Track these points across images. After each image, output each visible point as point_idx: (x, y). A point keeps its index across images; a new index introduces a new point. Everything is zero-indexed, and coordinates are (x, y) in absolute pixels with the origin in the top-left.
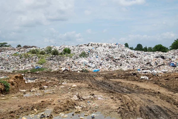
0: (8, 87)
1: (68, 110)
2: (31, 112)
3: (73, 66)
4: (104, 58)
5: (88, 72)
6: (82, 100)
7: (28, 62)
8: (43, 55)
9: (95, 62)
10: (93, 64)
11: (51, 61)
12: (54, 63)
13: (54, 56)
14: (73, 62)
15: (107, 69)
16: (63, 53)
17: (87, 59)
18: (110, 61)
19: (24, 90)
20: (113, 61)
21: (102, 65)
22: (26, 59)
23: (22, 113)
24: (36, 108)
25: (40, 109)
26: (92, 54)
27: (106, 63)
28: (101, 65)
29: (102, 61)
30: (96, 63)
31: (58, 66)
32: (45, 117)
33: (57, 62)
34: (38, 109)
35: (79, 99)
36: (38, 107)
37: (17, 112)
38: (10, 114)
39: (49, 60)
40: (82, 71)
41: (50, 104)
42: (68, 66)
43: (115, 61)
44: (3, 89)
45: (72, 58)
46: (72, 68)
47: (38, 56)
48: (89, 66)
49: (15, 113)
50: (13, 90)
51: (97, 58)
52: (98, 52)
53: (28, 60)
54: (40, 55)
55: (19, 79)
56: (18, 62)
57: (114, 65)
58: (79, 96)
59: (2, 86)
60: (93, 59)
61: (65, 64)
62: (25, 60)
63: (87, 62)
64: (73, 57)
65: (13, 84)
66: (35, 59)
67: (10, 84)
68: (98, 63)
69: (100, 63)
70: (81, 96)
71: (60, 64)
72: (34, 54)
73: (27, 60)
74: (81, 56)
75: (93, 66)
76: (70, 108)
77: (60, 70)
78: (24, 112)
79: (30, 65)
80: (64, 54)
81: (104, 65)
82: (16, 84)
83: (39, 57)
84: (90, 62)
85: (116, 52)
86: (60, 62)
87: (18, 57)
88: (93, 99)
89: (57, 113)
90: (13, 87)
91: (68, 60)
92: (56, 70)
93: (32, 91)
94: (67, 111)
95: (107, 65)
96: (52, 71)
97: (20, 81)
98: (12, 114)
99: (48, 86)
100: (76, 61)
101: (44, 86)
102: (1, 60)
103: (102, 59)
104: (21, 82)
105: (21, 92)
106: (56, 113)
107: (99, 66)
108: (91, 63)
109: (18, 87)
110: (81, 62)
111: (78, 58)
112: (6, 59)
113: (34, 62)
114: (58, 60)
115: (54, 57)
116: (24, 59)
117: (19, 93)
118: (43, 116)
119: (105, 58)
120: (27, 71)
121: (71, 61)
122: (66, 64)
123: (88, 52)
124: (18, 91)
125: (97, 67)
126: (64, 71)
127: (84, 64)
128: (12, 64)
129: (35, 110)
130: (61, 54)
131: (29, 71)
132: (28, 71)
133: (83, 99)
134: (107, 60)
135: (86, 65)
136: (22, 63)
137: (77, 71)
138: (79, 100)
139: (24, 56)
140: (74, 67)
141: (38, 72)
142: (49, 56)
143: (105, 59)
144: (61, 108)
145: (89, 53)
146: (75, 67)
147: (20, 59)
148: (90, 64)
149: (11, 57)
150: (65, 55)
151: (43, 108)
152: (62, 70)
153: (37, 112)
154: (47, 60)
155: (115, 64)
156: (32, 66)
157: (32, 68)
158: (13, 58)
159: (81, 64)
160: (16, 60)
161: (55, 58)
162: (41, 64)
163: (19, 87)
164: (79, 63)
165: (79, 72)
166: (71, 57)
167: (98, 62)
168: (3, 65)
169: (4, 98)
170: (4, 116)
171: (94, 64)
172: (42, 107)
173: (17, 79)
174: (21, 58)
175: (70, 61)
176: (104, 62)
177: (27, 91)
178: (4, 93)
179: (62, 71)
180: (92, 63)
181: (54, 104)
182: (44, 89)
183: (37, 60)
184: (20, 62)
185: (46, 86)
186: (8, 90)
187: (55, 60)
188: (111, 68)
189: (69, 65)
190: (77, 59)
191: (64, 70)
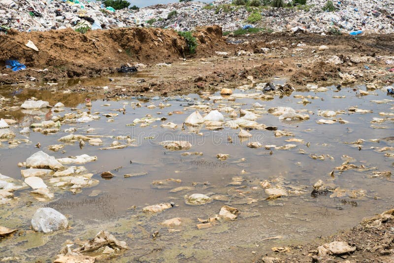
0: (194, 45)
1: (324, 79)
2: (241, 81)
3: (312, 24)
4: (369, 12)
5: (342, 34)
6: (350, 64)
7: (230, 20)
8: (257, 8)
9: (353, 18)
10: (349, 23)
11: (271, 17)
12: (276, 21)
13: (276, 8)
14: (311, 18)
15: (376, 31)
16: (292, 4)
17: (338, 14)
18: (381, 18)
19: (225, 53)
20: (388, 17)
21: (366, 25)
22: (226, 15)
23: (221, 81)
24: (253, 74)
25: (261, 76)
26: (344, 7)
27: (373, 20)
28: (364, 24)
29: (366, 17)
30: (354, 22)
31: (284, 25)
32: (273, 90)
33: (282, 19)
34: (256, 78)
35: (344, 62)
36: (256, 72)
37: (211, 79)
38: (196, 83)
39: (267, 16)
40: (330, 33)
41: (282, 70)
42: (303, 25)
43: (391, 18)
44: (183, 48)
45: (310, 12)
46: (311, 29)
47: (248, 8)
48: (341, 27)
49: (206, 81)
50: (204, 51)
51: (356, 11)
52: (357, 4)
53: (230, 16)
54: (251, 7)
55: (214, 34)
56: (213, 20)
57: (390, 25)
58: (342, 56)
59: (182, 41)
60: (349, 14)
61: (296, 22)
62: (224, 17)
63: (338, 18)
64: (311, 10)
65: (202, 41)
66: (241, 15)
67: (197, 39)
68: (359, 21)
69: (361, 21)
70: (349, 57)
71: (287, 23)
72: (240, 6)
73: (228, 15)
74: (324, 9)
75: (349, 25)
76: (328, 75)
77: (288, 32)
78: (227, 80)
79: (233, 25)
80: (295, 5)
81: (369, 25)
82: (209, 42)
83: (250, 11)
84: (343, 19)
85: (391, 4)
86: (287, 19)
87: (213, 12)
88: (376, 62)
89: (300, 83)
90: (203, 45)
91: (301, 16)
92: (280, 30)
93: (240, 53)
94: (322, 82)
95: (375, 25)
96: (274, 33)
97: (217, 37)
98: (199, 83)
99: (269, 48)
100: (316, 18)
101: (263, 49)
102: (184, 17)
103: (366, 14)
104: (218, 39)
105: (219, 56)
106: (298, 82)
107: (361, 27)
108: (345, 22)
109: (212, 47)
110: (325, 19)
111: (320, 12)
112: (192, 15)
113: (240, 20)
114: (283, 15)
115: (277, 10)
116: (223, 14)
117: (215, 57)
118: (268, 88)
119: (372, 12)
120: (228, 34)
121: (308, 17)
122: (298, 21)
123: (337, 3)
124: (213, 54)
125: (356, 29)
126: (295, 33)
127: (331, 22)
128: (201, 24)
129: (250, 77)
130: (289, 5)
131: (232, 33)
132: (230, 34)
133: (352, 62)
134: (376, 15)
135: (335, 24)
136: (219, 22)
137: (320, 33)
138: (345, 64)
139: (223, 10)
140: (313, 26)
141: (248, 35)
142: (267, 9)
143: (371, 14)
144: (307, 75)
145: (339, 6)
146: (316, 27)
147: (216, 15)
148: (343, 23)
149: (200, 12)
150: (296, 8)
151: (267, 76)
152: (291, 31)
153: (254, 82)
154: (264, 15)
155: (391, 23)
156: (237, 26)
157: (236, 29)
158: (203, 13)
159: (327, 22)
160: (210, 16)
161: (278, 12)
162: (253, 23)
163: (214, 48)
164: (322, 21)
165: (323, 34)
166: (307, 11)
167: (357, 20)
168: (188, 26)
169: (185, 64)
170: (182, 85)
171: (351, 22)
172: (265, 73)
173: (210, 33)
174: (217, 13)
175: (306, 16)
176: (369, 19)
177: (230, 55)
178: (186, 55)
179: (293, 32)
180: (347, 20)
181: (290, 71)
182: (263, 52)
183: (246, 15)
184: (217, 19)
185: (267, 47)
186: (194, 50)
187: (277, 16)
188: (383, 30)
189: (304, 23)
190: (319, 15)
191: (295, 31)
